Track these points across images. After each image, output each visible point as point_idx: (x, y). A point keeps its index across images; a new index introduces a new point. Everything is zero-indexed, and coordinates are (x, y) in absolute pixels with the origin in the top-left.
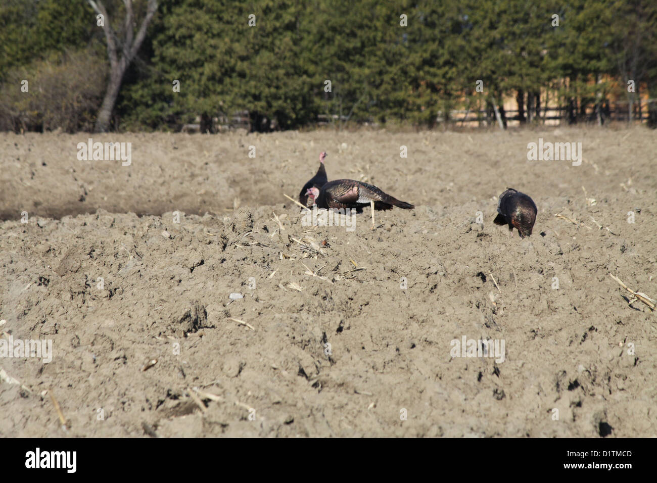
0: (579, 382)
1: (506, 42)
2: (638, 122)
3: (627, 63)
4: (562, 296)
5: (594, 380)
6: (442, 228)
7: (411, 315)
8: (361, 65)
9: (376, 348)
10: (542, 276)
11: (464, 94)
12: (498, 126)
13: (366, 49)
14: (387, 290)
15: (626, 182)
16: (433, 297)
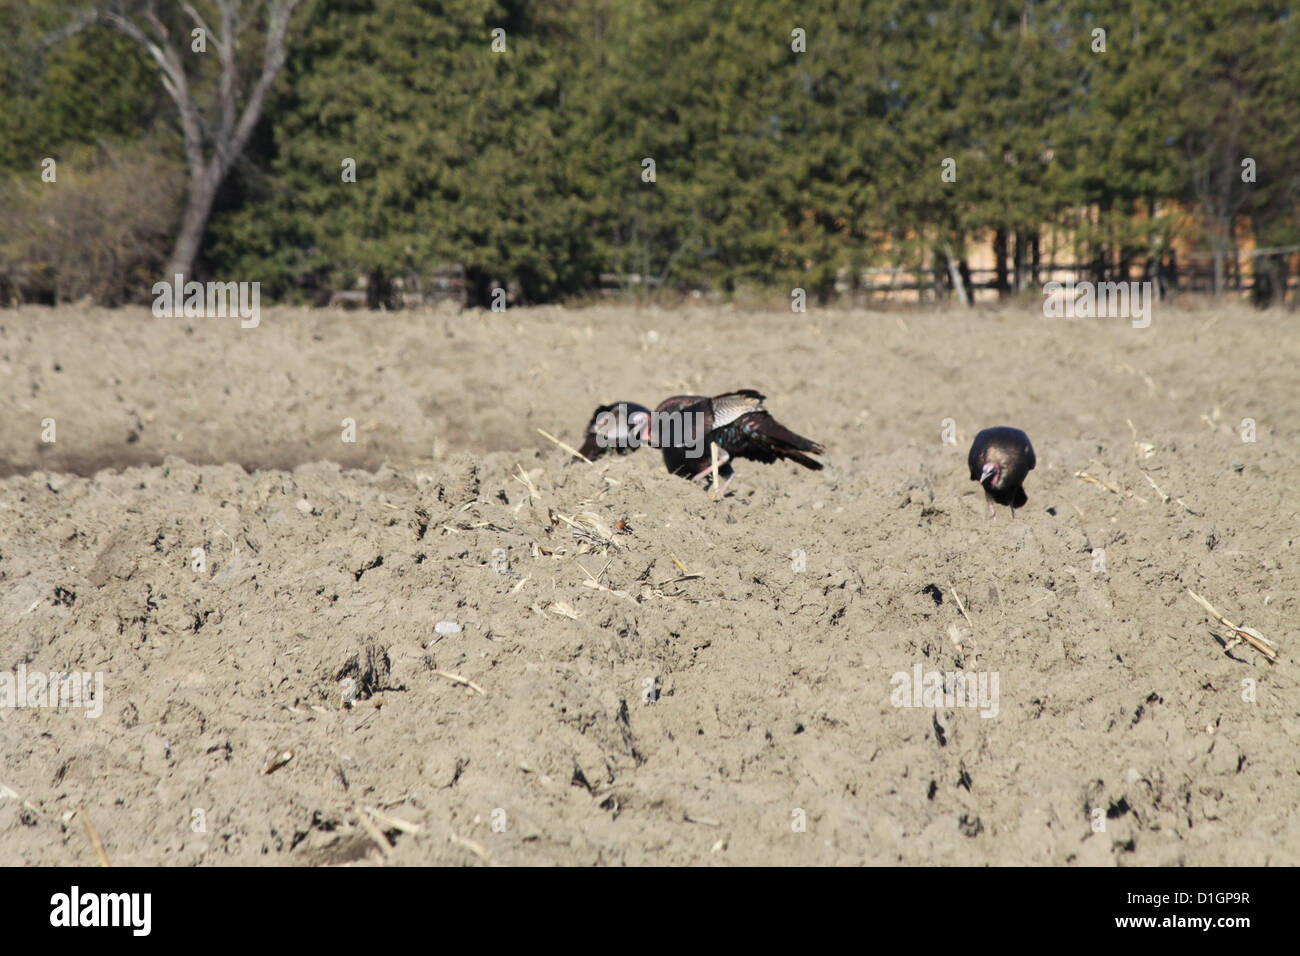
0: (1128, 802)
1: (974, 133)
2: (1233, 295)
3: (1213, 176)
4: (1093, 633)
5: (1158, 800)
6: (852, 498)
7: (795, 668)
8: (687, 177)
9: (725, 732)
10: (1051, 593)
11: (889, 237)
12: (957, 299)
13: (699, 147)
14: (745, 619)
15: (1210, 413)
16: (837, 633)
